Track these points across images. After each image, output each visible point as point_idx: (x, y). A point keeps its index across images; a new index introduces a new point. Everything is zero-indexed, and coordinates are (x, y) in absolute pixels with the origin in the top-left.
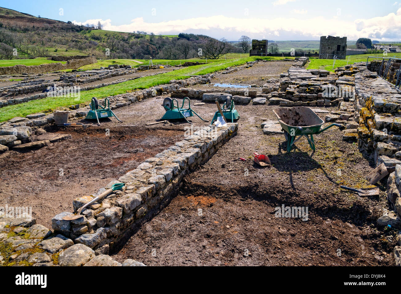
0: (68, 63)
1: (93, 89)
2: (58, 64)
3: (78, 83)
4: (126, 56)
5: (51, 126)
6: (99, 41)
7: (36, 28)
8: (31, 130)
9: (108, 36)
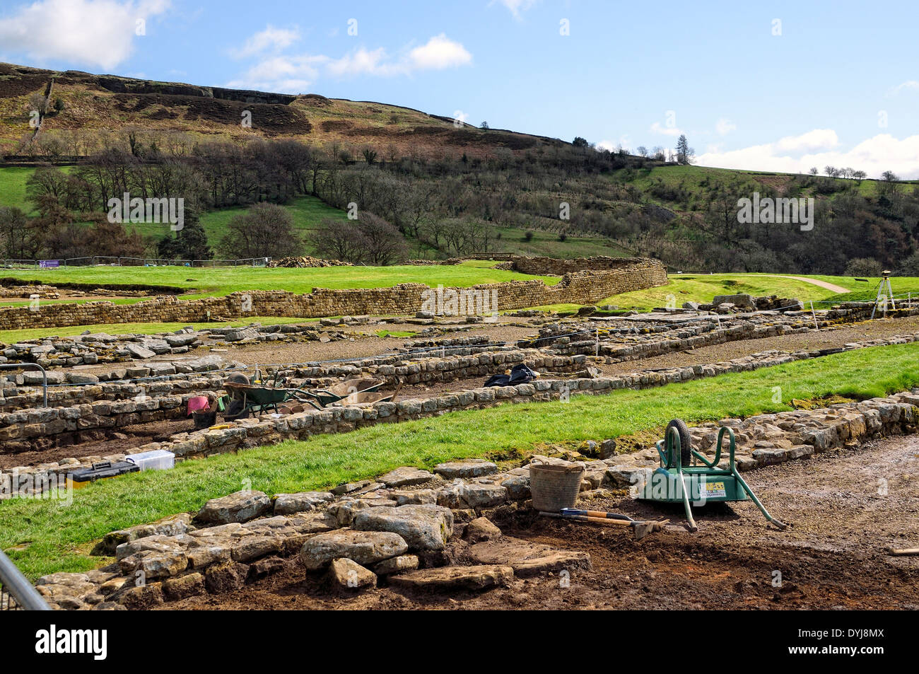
0: (567, 282)
1: (661, 383)
2: (531, 286)
3: (604, 359)
4: (777, 262)
5: (518, 512)
6: (676, 207)
7: (470, 161)
8: (452, 520)
9: (713, 186)
